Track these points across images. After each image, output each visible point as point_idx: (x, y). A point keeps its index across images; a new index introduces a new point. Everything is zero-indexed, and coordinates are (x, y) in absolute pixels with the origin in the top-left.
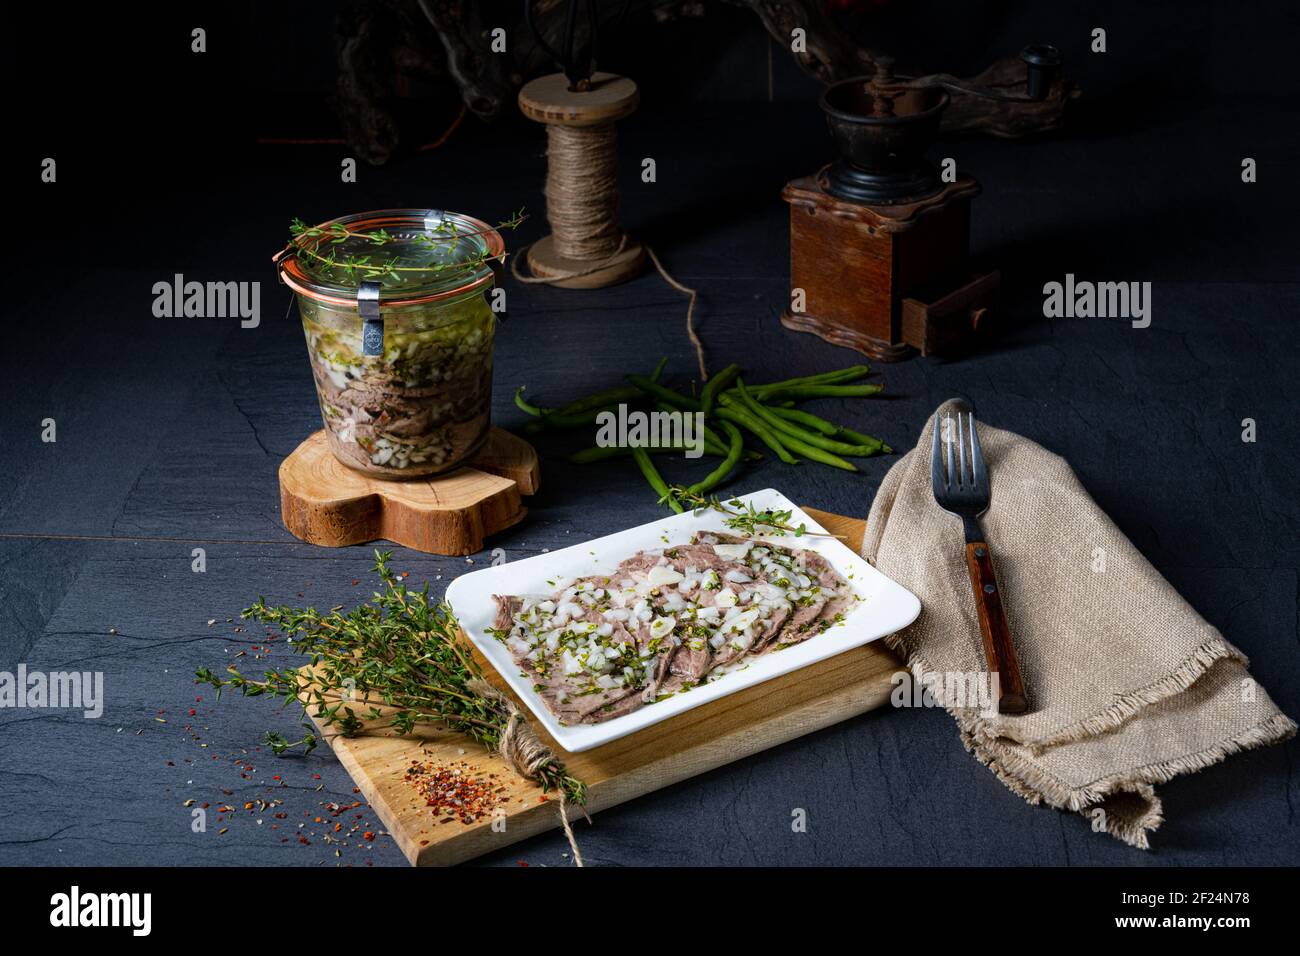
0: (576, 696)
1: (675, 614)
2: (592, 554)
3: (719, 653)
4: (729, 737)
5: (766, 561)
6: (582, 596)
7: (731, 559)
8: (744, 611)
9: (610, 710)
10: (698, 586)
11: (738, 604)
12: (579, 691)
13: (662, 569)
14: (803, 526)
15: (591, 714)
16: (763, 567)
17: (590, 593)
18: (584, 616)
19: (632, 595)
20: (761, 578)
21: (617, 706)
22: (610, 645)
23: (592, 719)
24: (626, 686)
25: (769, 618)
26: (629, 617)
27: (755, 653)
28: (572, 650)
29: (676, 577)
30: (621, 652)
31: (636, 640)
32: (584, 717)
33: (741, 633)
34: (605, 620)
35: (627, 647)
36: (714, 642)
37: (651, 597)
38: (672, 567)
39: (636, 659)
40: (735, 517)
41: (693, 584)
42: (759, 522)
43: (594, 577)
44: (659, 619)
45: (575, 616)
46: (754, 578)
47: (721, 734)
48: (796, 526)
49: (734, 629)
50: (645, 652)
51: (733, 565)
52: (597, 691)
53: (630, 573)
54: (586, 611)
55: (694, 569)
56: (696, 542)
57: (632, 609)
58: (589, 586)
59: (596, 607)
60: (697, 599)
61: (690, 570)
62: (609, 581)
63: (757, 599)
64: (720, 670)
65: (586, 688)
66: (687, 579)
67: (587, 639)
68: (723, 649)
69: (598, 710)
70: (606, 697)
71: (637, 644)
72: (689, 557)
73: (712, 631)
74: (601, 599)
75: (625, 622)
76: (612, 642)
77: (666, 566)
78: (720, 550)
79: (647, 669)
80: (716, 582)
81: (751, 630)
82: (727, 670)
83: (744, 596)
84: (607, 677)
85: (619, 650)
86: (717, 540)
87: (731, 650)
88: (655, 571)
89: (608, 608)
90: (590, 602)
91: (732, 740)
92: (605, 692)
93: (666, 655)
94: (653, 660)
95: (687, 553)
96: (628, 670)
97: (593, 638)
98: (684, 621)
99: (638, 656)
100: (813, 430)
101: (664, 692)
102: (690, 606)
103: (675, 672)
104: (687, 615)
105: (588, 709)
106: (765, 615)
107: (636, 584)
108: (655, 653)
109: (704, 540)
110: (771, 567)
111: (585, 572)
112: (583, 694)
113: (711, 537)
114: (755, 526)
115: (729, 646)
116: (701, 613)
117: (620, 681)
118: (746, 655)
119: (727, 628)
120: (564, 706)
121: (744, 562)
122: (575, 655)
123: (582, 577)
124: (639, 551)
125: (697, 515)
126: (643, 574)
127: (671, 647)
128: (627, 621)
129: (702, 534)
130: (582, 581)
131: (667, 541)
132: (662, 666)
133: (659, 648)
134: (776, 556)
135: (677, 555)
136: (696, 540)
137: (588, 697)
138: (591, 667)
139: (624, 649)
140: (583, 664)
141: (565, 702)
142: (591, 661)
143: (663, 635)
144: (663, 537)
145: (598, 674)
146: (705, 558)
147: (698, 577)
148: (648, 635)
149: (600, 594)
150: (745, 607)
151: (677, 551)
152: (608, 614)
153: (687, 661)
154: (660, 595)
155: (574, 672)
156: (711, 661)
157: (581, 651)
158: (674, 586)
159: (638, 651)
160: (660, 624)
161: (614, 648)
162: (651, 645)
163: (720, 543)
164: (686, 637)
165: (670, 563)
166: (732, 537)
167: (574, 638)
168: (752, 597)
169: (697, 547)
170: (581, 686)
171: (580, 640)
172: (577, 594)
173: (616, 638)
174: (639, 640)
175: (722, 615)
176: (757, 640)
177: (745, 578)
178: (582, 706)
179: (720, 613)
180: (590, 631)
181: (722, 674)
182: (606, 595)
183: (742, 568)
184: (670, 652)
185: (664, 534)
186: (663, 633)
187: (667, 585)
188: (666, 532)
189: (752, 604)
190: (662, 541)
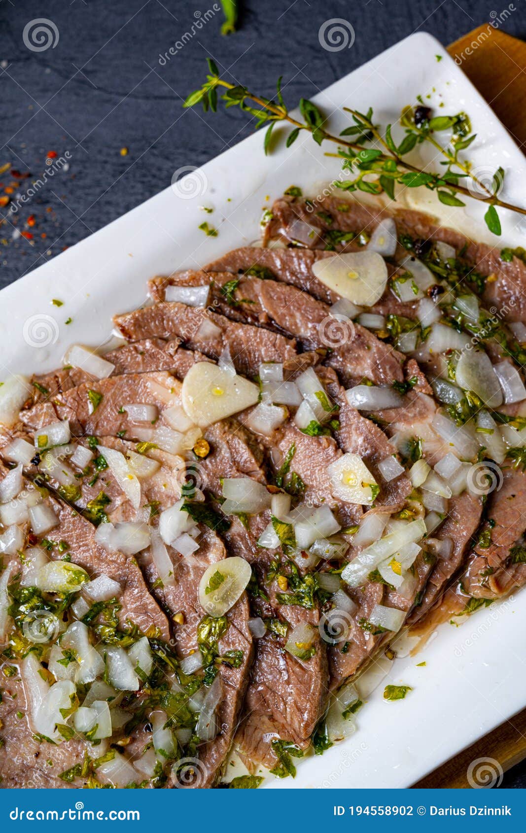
2: (58, 303)
3: (346, 648)
5: (427, 312)
6: (50, 464)
16: (422, 334)
18: (55, 531)
26: (152, 545)
27: (418, 626)
29: (240, 394)
30: (142, 676)
31: (169, 615)
39: (174, 687)
44: (217, 553)
49: (373, 576)
50: (192, 661)
51: (359, 339)
63: (417, 476)
68: (352, 637)
74: (89, 471)
75: (141, 560)
76: (122, 614)
77: (215, 361)
80: (327, 414)
95: (257, 287)
102: (276, 504)
106: (438, 524)
107: (158, 414)
108: (214, 665)
115: (365, 626)
118: (400, 637)
121: (378, 320)
126: (171, 382)
128: (148, 558)
130: (43, 390)
131: (213, 233)
132: (231, 700)
133: (220, 649)
139: (146, 662)
143: (225, 608)
144: (204, 226)
145: (100, 751)
148: (195, 602)
149: (82, 456)
154: (209, 457)
156: (329, 684)
159: (176, 655)
160: (219, 580)
161: (127, 649)
162: (204, 637)
172: (36, 459)
174: (177, 617)
175: (344, 530)
176: (420, 596)
179: (340, 520)
180: (72, 588)
181: (354, 708)
182: (97, 460)
183: (379, 350)
184: (243, 668)
185: (205, 217)
186: (225, 605)
187: (224, 421)
188: (210, 211)
189: (410, 491)
190: (204, 233)
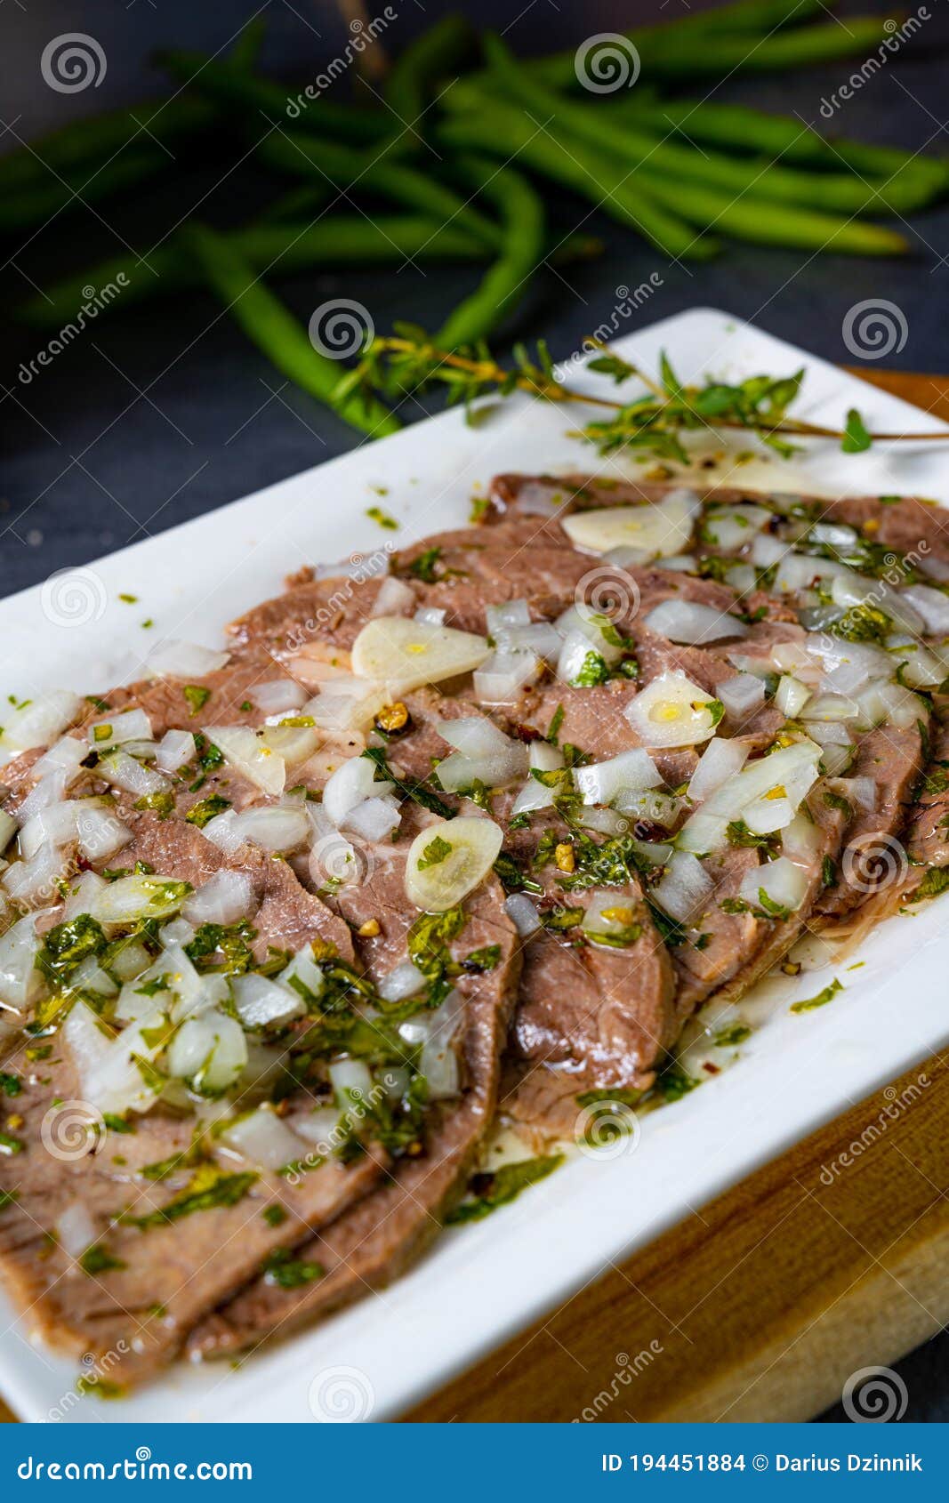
0: (143, 1224)
1: (487, 795)
2: (130, 599)
3: (703, 943)
4: (823, 1317)
5: (769, 552)
6: (114, 768)
7: (641, 559)
8: (758, 753)
9: (302, 1283)
10: (548, 675)
11: (727, 728)
12: (151, 1202)
13: (401, 628)
14: (853, 416)
15: (221, 1309)
16: (766, 577)
17: (142, 749)
18: (127, 847)
19: (305, 740)
20: (776, 618)
21: (331, 1251)
22: (251, 965)
23: (227, 1340)
24: (352, 1152)
25: (854, 769)
26: (310, 835)
27: (835, 920)
28: (101, 1003)
29: (458, 652)
30: (309, 997)
31: (354, 927)
32: (187, 1333)
33: (769, 846)
34: (215, 859)
35: (326, 964)
36: (672, 900)
37: (380, 741)
38: (435, 616)
39: (369, 1015)
40: (609, 414)
41: (530, 667)
42: (699, 421)
43: (146, 686)
44: (434, 829)
45: (93, 850)
46: (750, 619)
47: (786, 1309)
48: (835, 420)
49: (737, 831)
50: (400, 981)
51: (656, 580)
52: (230, 1191)
53: (280, 656)
54: (135, 828)
55: (519, 614)
56: (490, 516)
57: (316, 798)
58: (134, 725)
59: (170, 803)
60: (558, 722)
61: (508, 620)
62: (207, 695)
63: (791, 699)
64: (722, 1014)
65: (181, 1179)
66: (503, 650)
67: (153, 947)
68: (713, 922)
69: (248, 1283)
70: (276, 1216)
71: (359, 942)
72: (483, 569)
73: (652, 850)
74: (187, 772)
75: (297, 855)
76: (259, 945)
77: (411, 616)
78: (587, 533)
79: (429, 1054)
80: (612, 653)
81: (806, 828)
82: (752, 1011)
83: (741, 695)
84: (264, 1118)
85: (296, 983)
86: (567, 498)
87: (749, 925)
88: (374, 636)
89: (219, 805)
90: (146, 786)
91: (835, 1327)
92: (266, 1189)
93: (492, 984)
94: (443, 1014)
95: (472, 558)
96: (347, 1075)
97: (175, 940)
98: (527, 820)
99: (374, 998)
100: (743, 153)
101: (514, 1150)
102: (538, 757)
103: (542, 1051)
104: (535, 799)
105: (207, 1289)
106: (841, 759)
107: (311, 693)
108: (444, 975)
109: (523, 505)
110: (795, 574)
111: (112, 671)
112: (174, 1212)
113: (544, 493)
114: (687, 437)
115: (735, 907)
116: (592, 782)
117: (325, 1133)
118: (804, 934)
119: (706, 833)
120: (97, 1283)
121: (687, 564)
122: (115, 1028)
123: (100, 689)
124: (295, 568)
125: (478, 420)
126: (333, 653)
127: (508, 943)
128: (304, 849)
129: (511, 486)
130: (103, 704)
131: (389, 524)
132: (486, 1030)
133: (456, 953)
134: (801, 530)
135: (440, 568)
136: (491, 508)
137: (198, 1225)
138: (187, 1082)
139: (313, 977)
140: (155, 1072)
141: (101, 1262)
142: (187, 1052)
143: (459, 893)
144: (374, 513)
145: (224, 1110)
146: (546, 566)
147: (544, 639)
148: (400, 902)
149: (178, 750)
150: (754, 739)
151: (436, 556)
152: (224, 830)
153: (587, 1000)
154: (411, 726)
155: (118, 1108)
156: (681, 986)
157: (138, 1010)
158: (457, 686)
159: (369, 977)
160: (439, 852)
161: (273, 976)
162: (421, 941)
163: (577, 509)
164: (552, 890)
165: (421, 598)
166: (614, 485)
167: (102, 949)
168: (769, 695)
169: (502, 531)
170: (153, 1172)
171: (128, 957)
172: (92, 761)
173: (273, 929)
174: (368, 927)
175: (672, 779)
177: (718, 624)
178: (173, 1277)
179: (662, 770)
180: (160, 912)
181: (738, 1035)
182: (204, 751)
183: (692, 587)
184: (503, 966)
185: (375, 501)
186: (459, 887)
187: (430, 687)
188: (382, 492)
189: (781, 723)
190: (374, 524)
